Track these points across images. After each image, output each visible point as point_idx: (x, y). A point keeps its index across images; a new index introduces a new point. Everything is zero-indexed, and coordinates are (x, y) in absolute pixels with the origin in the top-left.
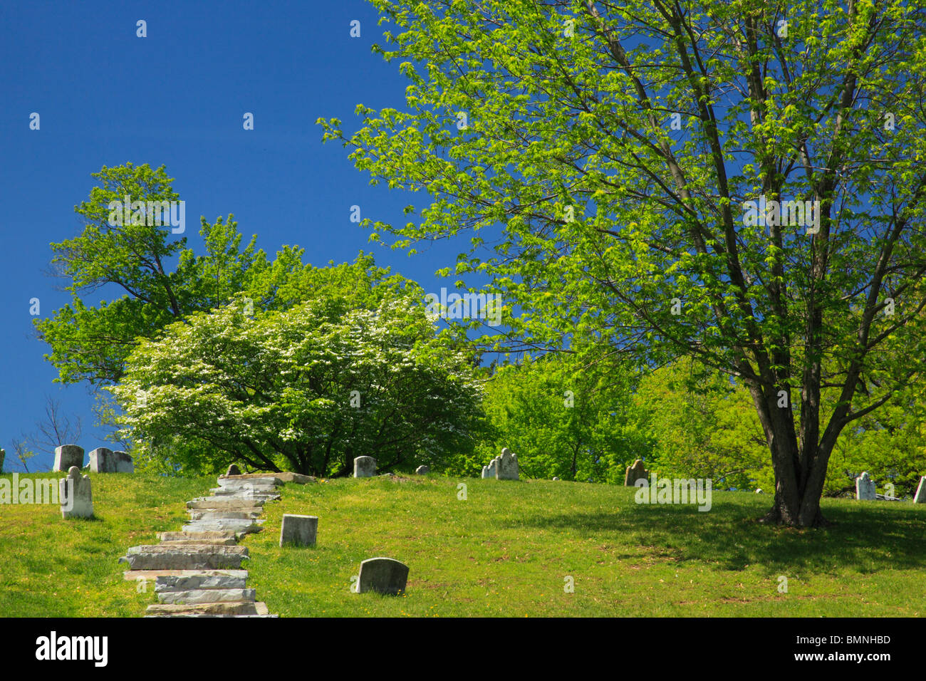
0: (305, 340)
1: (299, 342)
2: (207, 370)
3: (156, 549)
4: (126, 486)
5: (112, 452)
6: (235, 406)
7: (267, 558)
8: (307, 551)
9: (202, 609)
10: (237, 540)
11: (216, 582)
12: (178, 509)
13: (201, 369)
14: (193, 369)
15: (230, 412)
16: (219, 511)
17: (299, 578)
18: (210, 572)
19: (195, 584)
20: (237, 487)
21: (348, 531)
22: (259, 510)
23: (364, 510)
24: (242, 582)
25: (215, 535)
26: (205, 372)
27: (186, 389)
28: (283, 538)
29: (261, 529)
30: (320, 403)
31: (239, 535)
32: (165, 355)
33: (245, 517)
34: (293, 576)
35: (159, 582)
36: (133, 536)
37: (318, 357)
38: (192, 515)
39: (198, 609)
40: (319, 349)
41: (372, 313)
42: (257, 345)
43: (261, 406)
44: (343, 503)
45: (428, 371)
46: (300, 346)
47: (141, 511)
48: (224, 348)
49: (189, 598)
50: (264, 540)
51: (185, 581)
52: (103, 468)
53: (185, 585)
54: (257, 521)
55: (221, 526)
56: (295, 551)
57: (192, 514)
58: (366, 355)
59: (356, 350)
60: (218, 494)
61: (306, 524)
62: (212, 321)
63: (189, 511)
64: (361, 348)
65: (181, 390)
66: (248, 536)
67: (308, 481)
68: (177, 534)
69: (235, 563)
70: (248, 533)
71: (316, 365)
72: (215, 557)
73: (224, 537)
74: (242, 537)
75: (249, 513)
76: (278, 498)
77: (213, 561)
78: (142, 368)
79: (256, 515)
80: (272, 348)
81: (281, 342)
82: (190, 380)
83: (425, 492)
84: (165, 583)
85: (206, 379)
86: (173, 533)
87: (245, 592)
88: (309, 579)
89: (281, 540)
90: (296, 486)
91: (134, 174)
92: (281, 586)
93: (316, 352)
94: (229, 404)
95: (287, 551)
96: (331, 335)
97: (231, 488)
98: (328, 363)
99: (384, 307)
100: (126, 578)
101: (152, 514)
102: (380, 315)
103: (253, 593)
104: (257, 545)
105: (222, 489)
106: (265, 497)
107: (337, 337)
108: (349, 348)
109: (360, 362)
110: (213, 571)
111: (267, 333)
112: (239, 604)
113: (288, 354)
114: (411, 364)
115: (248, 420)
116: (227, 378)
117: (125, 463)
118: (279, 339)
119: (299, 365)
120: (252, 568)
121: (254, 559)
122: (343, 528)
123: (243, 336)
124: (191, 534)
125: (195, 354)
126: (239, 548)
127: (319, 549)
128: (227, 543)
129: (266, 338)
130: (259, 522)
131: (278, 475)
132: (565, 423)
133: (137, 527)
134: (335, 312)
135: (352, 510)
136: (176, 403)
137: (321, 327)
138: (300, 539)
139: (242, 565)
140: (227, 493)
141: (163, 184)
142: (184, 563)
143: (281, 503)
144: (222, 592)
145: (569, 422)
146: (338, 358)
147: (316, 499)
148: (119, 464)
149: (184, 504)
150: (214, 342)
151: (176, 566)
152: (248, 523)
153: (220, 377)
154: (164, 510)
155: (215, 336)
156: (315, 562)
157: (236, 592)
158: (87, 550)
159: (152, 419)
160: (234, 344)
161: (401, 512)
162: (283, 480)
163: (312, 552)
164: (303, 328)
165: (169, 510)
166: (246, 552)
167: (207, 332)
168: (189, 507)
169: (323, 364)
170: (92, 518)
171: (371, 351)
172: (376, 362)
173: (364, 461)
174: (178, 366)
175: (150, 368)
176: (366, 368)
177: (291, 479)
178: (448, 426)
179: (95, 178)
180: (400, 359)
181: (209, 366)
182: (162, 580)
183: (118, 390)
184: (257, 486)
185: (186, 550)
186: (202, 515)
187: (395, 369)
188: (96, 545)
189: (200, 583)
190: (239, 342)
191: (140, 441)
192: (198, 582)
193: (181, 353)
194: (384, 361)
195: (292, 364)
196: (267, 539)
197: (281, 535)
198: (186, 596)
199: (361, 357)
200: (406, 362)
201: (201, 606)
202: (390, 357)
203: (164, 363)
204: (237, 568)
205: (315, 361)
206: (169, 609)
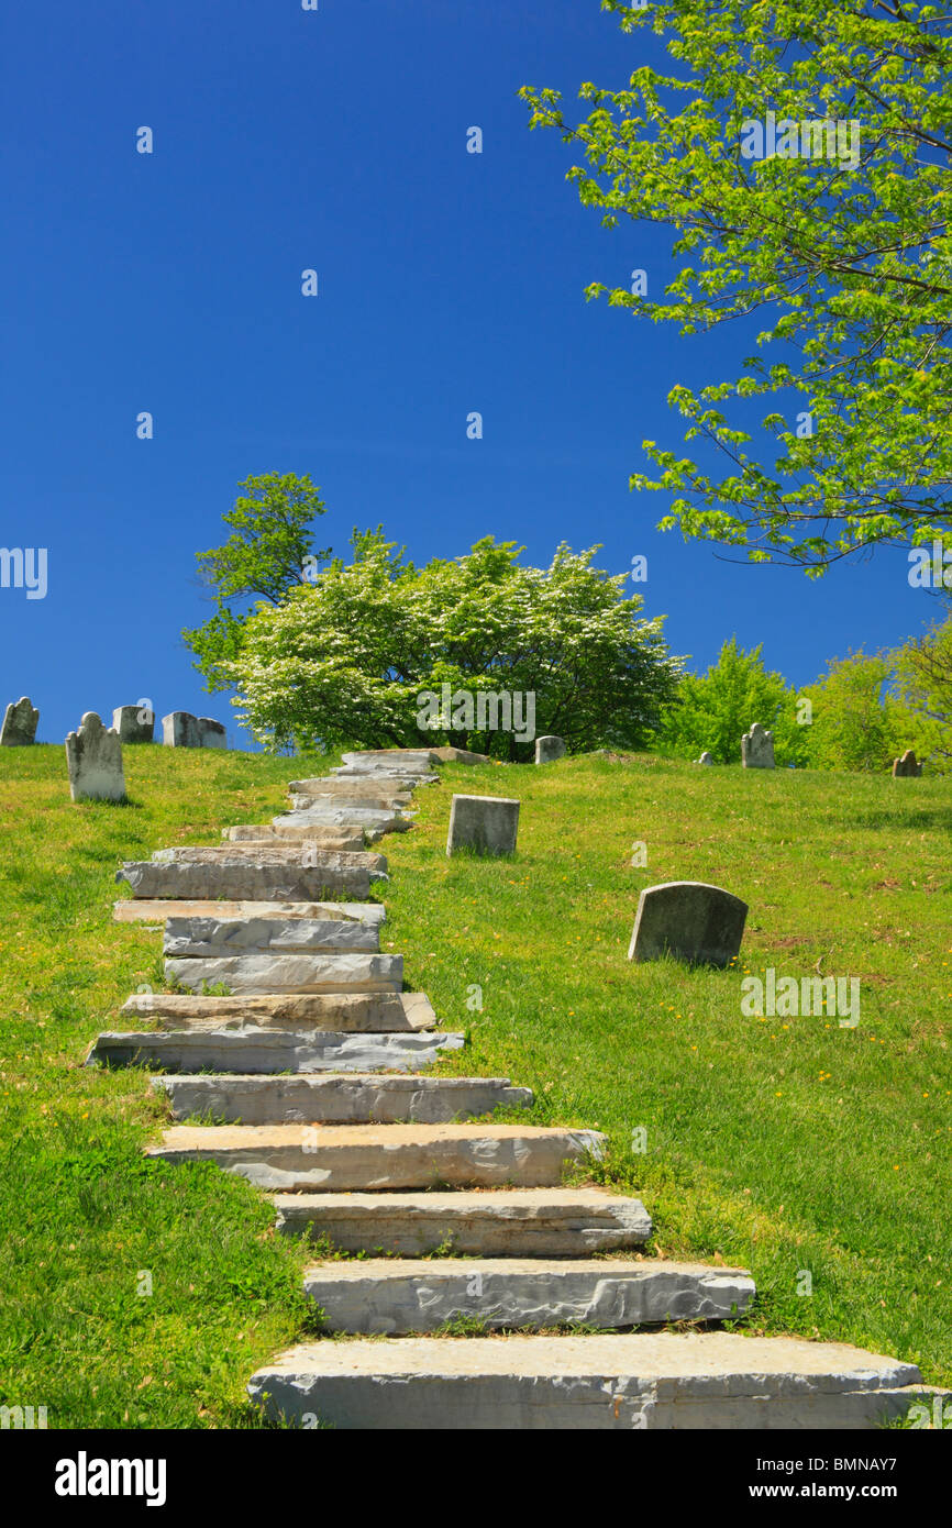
0: (461, 603)
1: (453, 605)
2: (341, 640)
3: (203, 855)
4: (208, 764)
5: (196, 719)
6: (374, 685)
7: (424, 878)
8: (500, 865)
9: (263, 1009)
10: (366, 843)
11: (307, 933)
12: (274, 794)
13: (332, 639)
14: (322, 639)
15: (367, 692)
16: (341, 799)
17: (492, 920)
18: (303, 907)
19: (258, 938)
20: (371, 765)
21: (567, 832)
22: (406, 796)
23: (580, 799)
24: (371, 935)
25: (327, 832)
26: (338, 642)
27: (314, 662)
28: (454, 839)
29: (409, 826)
30: (479, 681)
31: (371, 833)
32: (289, 622)
33: (384, 806)
34: (481, 917)
35: (174, 932)
36: (187, 833)
37: (477, 625)
38: (295, 802)
39: (255, 1009)
40: (479, 615)
41: (543, 573)
42: (401, 610)
43: (406, 685)
44: (541, 789)
45: (615, 644)
46: (455, 610)
47: (213, 796)
48: (361, 614)
49: (238, 975)
50: (415, 844)
51: (235, 929)
52: (183, 740)
53: (235, 940)
54: (404, 813)
55: (341, 819)
56: (479, 865)
57: (296, 800)
58: (538, 624)
59: (524, 617)
60: (340, 774)
61: (497, 814)
62: (347, 580)
63: (292, 796)
64: (530, 615)
65: (307, 663)
66: (387, 837)
67: (478, 761)
68: (258, 829)
69: (358, 888)
70: (388, 832)
71: (476, 634)
72: (316, 873)
73: (343, 836)
74: (377, 838)
75: (390, 800)
76: (436, 781)
77: (310, 882)
78: (261, 639)
79: (402, 803)
80: (420, 614)
81: (431, 606)
82: (318, 653)
83: (665, 777)
84: (188, 934)
85: (338, 651)
86: (250, 828)
87: (376, 962)
88: (513, 923)
89: (449, 842)
90: (462, 766)
91: (280, 483)
92: (456, 940)
93: (475, 619)
94: (366, 682)
95: (461, 863)
96: (494, 597)
97: (362, 766)
98: (490, 632)
99: (558, 564)
100: (117, 917)
101: (231, 800)
102: (553, 575)
103: (398, 964)
104: (403, 853)
105: (350, 767)
106: (416, 779)
107: (500, 601)
108: (516, 615)
109: (530, 631)
110: (307, 905)
111: (414, 597)
112: (359, 998)
113: (440, 621)
114: (593, 635)
115: (390, 703)
116: (364, 651)
117: (214, 736)
118: (429, 602)
119: (453, 635)
120: (393, 897)
121: (397, 880)
122: (555, 827)
123: (384, 599)
124: (283, 831)
125: (325, 622)
126: (369, 858)
127: (522, 862)
128: (346, 847)
129: (413, 602)
130: (406, 815)
131: (434, 750)
132: (714, 740)
133: (197, 818)
134: (497, 570)
135: (558, 798)
136: (301, 681)
137: (480, 588)
138: (485, 842)
139: (374, 890)
140: (355, 773)
141: (309, 493)
142: (247, 885)
143: (442, 788)
144: (319, 961)
145: (717, 740)
146: (502, 626)
147: (497, 784)
148: (206, 736)
149: (284, 785)
150: (349, 608)
151: (231, 890)
152: (389, 816)
153: (356, 650)
154: (252, 795)
155: (349, 599)
156: (520, 888)
157: (353, 964)
158: (91, 855)
159: (273, 700)
160: (375, 610)
161: (643, 803)
162: (443, 759)
163: (508, 867)
164: (460, 590)
165: (260, 794)
166: (383, 864)
167: (340, 594)
168: (293, 790)
169: (483, 634)
170: (124, 801)
171: (543, 617)
172: (548, 631)
173: (549, 743)
174: (304, 635)
175: (271, 638)
176: (536, 638)
177: (453, 757)
178: (638, 714)
179: (242, 488)
180: (579, 628)
181: (342, 635)
182: (179, 926)
183: (232, 666)
184: (402, 765)
185: (262, 859)
186: (311, 803)
187: (573, 641)
188: (112, 847)
189: (271, 936)
190: (380, 607)
191: (259, 730)
192: (264, 932)
193: (309, 620)
194: (560, 632)
195: (443, 633)
196: (422, 842)
197: (450, 834)
198: (232, 968)
199: (531, 626)
200: (587, 633)
201: (262, 999)
202: (564, 626)
203: (289, 633)
204: (360, 899)
205: (474, 630)
206: (180, 1008)
